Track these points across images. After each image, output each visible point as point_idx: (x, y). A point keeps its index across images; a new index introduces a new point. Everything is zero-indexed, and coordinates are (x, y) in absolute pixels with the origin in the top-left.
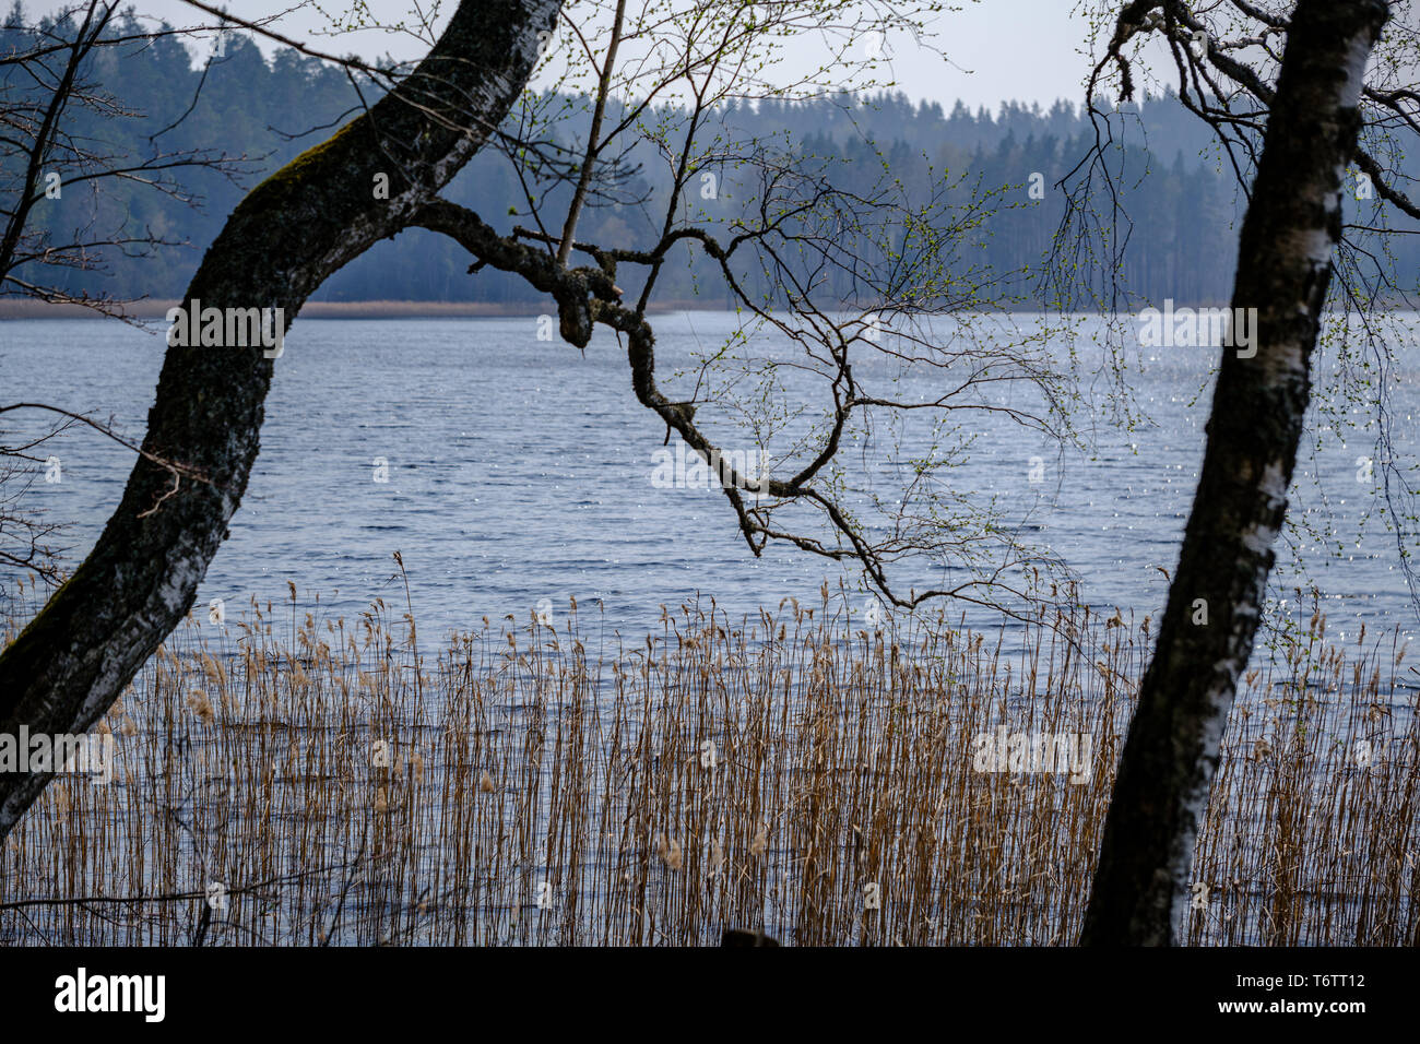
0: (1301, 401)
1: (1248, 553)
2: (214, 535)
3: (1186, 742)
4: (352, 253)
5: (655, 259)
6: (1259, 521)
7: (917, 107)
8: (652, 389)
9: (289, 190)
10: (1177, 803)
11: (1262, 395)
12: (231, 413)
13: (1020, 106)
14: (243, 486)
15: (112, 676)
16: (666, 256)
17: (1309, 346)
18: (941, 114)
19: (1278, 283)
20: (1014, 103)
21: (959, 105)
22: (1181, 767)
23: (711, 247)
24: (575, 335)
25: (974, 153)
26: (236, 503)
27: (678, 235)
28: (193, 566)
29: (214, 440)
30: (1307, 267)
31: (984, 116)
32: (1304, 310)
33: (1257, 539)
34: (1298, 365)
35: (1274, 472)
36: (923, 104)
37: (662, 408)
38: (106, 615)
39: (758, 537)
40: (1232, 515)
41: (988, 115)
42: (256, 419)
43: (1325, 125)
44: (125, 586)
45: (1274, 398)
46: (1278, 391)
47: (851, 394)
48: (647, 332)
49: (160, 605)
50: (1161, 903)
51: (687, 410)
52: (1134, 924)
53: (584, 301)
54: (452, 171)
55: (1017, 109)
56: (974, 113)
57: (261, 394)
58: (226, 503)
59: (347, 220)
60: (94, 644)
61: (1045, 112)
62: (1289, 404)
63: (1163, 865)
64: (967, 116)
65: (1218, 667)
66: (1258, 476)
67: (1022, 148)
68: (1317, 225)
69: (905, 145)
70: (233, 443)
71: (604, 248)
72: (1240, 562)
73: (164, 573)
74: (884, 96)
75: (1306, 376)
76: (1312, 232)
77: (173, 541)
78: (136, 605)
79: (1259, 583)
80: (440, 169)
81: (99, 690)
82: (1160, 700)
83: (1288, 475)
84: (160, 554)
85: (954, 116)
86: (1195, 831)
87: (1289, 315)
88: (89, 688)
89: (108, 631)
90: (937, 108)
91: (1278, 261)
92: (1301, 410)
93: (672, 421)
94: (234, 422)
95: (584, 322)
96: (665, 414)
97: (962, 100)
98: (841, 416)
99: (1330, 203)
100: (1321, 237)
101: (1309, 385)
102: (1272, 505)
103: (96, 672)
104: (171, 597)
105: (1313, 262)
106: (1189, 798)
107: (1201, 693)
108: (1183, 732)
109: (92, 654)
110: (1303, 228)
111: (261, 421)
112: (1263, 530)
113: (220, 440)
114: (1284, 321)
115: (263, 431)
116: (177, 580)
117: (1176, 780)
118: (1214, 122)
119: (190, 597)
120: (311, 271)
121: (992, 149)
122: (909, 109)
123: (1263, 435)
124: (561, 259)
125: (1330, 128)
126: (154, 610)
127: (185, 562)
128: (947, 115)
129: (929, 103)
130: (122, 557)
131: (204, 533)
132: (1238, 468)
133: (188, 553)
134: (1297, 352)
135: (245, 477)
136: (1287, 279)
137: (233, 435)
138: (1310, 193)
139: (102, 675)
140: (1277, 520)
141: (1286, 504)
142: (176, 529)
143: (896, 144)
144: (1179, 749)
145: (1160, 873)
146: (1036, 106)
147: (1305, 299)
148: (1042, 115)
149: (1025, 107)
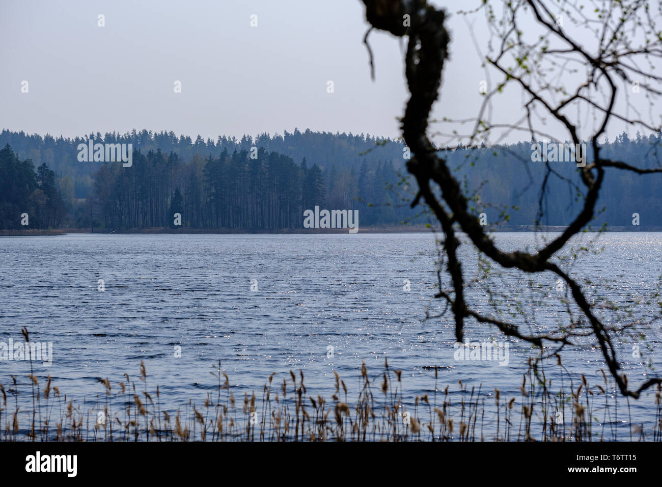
7: (179, 139)
13: (227, 138)
18: (191, 142)
20: (224, 137)
21: (199, 137)
25: (208, 159)
31: (210, 143)
36: (182, 137)
41: (213, 143)
55: (225, 139)
56: (206, 142)
61: (238, 141)
64: (202, 142)
67: (231, 156)
69: (176, 155)
74: (164, 133)
85: (197, 142)
90: (189, 139)
97: (200, 135)
121: (217, 157)
122: (176, 140)
128: (193, 142)
129: (185, 137)
143: (171, 155)
146: (234, 138)
148: (237, 142)
149: (230, 138)
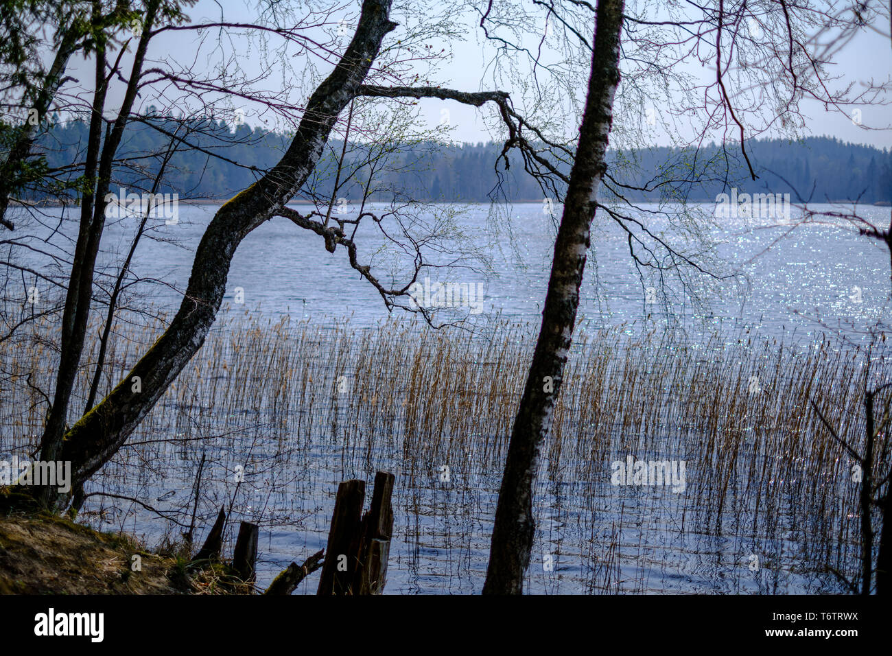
0: (576, 304)
1: (557, 358)
2: (210, 320)
3: (536, 425)
4: (256, 226)
5: (357, 222)
6: (561, 347)
8: (356, 263)
9: (235, 206)
10: (533, 447)
11: (562, 302)
12: (216, 279)
14: (220, 304)
15: (177, 368)
16: (360, 221)
17: (579, 285)
19: (568, 263)
21: (451, 143)
22: (534, 434)
23: (375, 219)
24: (330, 249)
25: (455, 157)
26: (218, 309)
27: (364, 214)
28: (203, 330)
29: (210, 289)
30: (578, 257)
32: (577, 272)
33: (561, 353)
34: (575, 292)
35: (567, 329)
36: (441, 143)
37: (359, 269)
38: (174, 348)
39: (390, 307)
40: (552, 344)
41: (459, 146)
42: (224, 281)
43: (584, 208)
44: (181, 338)
45: (566, 303)
46: (568, 301)
47: (421, 262)
48: (354, 246)
49: (192, 344)
50: (527, 481)
51: (368, 268)
52: (518, 489)
53: (333, 238)
54: (289, 198)
55: (467, 144)
56: (455, 145)
57: (226, 273)
58: (214, 310)
59: (254, 216)
60: (170, 357)
61: (475, 145)
62: (571, 305)
63: (528, 468)
64: (453, 146)
65: (547, 399)
66: (561, 331)
67: (469, 156)
68: (582, 242)
70: (216, 289)
71: (340, 219)
72: (555, 361)
73: (193, 333)
75: (578, 295)
76: (580, 245)
77: (196, 323)
78: (184, 344)
79: (562, 369)
80: (285, 197)
81: (172, 372)
82: (527, 410)
83: (571, 330)
84: (192, 326)
85: (450, 146)
86: (539, 455)
87: (572, 274)
88: (168, 372)
89: (175, 353)
91: (568, 255)
92: (576, 307)
93: (363, 273)
94: (217, 283)
95: (333, 245)
96: (360, 271)
97: (452, 141)
98: (417, 270)
99: (586, 235)
100: (583, 246)
101: (578, 298)
102: (566, 341)
103: (171, 366)
104: (196, 341)
105: (580, 256)
106: (537, 445)
107: (541, 408)
108: (535, 421)
109: (170, 360)
110: (577, 244)
111: (226, 281)
112: (563, 350)
113: (212, 289)
114: (570, 276)
115: (226, 285)
116: (198, 336)
117: (533, 438)
118: (536, 177)
119: (203, 341)
120: (242, 232)
123: (563, 317)
124: (325, 224)
125: (586, 209)
126: (190, 346)
127: (201, 329)
130: (180, 328)
131: (207, 320)
132: (554, 328)
133: (202, 326)
134: (575, 287)
135: (220, 301)
136: (571, 261)
137: (216, 287)
138: (579, 232)
139: (173, 367)
140: (568, 346)
141: (571, 340)
142: (197, 319)
144: (534, 428)
145: (527, 471)
146: (473, 143)
147: (577, 268)
149: (469, 144)
